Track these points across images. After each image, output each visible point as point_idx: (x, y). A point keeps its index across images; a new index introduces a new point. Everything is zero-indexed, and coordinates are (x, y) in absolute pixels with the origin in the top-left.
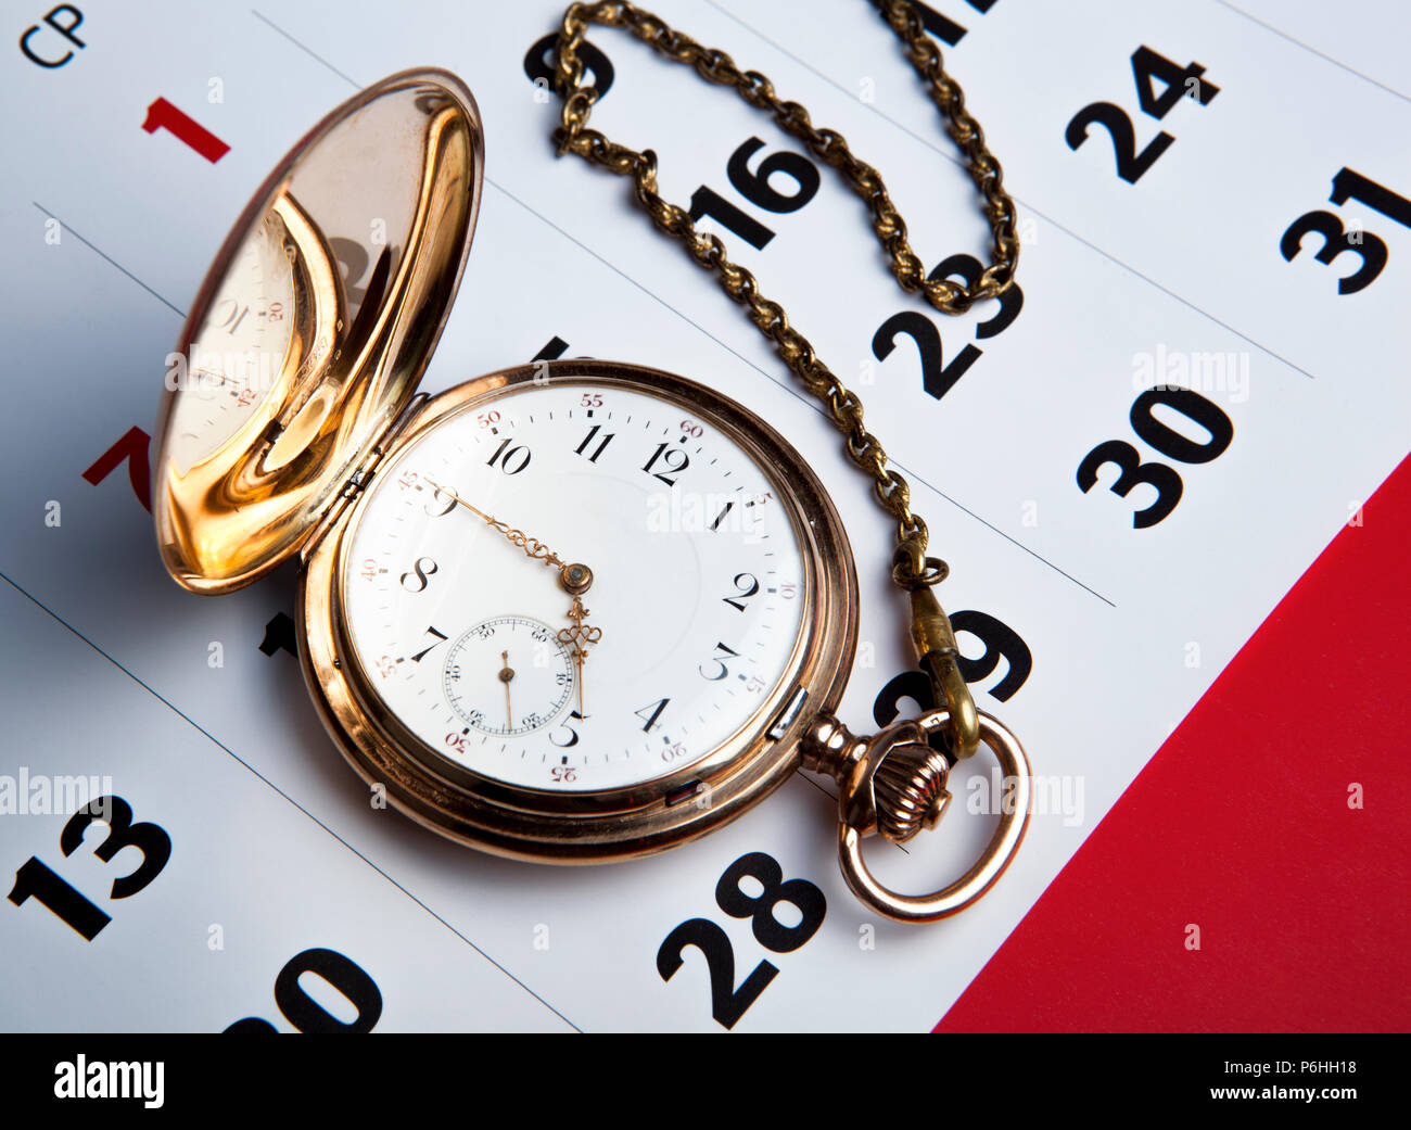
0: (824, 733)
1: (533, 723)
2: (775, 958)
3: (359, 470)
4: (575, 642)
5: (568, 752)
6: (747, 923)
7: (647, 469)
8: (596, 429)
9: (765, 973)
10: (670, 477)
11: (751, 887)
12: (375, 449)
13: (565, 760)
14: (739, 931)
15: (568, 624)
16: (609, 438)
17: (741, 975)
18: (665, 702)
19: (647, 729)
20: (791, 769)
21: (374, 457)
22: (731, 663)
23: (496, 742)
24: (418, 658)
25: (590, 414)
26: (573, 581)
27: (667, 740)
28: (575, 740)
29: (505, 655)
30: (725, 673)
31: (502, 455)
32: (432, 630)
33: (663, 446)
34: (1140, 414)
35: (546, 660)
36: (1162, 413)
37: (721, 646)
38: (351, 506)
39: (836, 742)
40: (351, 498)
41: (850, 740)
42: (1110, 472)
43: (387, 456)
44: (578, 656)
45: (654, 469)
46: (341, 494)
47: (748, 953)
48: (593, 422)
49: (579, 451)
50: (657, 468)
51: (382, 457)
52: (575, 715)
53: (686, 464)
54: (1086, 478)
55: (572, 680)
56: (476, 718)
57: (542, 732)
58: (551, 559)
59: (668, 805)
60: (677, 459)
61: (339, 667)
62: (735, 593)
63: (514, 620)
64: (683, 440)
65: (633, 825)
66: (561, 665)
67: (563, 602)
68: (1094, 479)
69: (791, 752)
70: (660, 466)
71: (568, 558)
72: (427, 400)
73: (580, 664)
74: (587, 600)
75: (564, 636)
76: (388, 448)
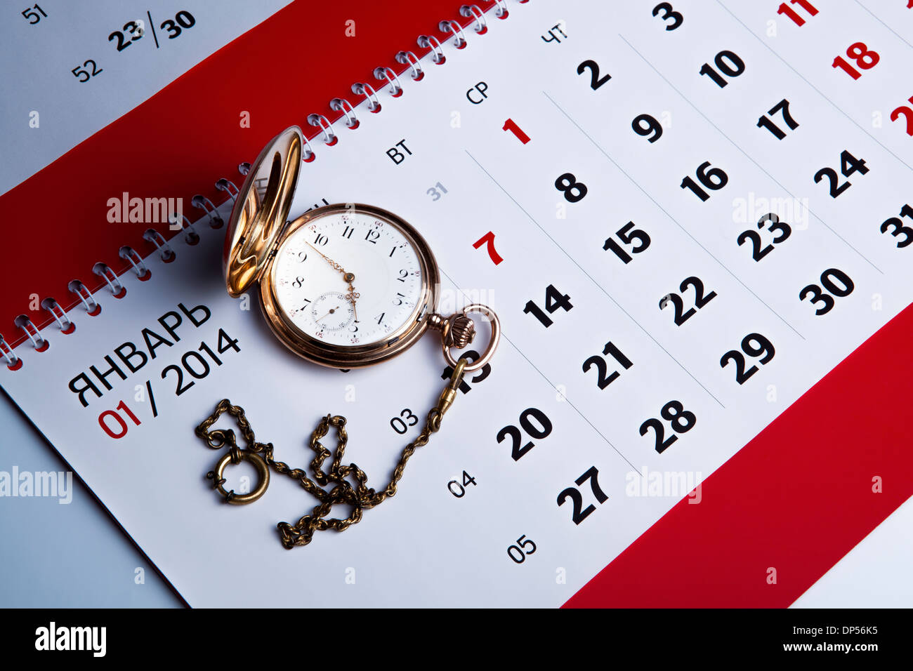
0: (434, 318)
1: (343, 326)
2: (677, 434)
3: (272, 250)
4: (352, 298)
5: (355, 333)
6: (670, 422)
7: (366, 239)
8: (348, 227)
9: (673, 439)
10: (374, 241)
11: (673, 411)
12: (276, 242)
13: (355, 336)
14: (667, 425)
15: (348, 293)
16: (353, 230)
17: (666, 438)
18: (383, 314)
19: (379, 323)
20: (425, 330)
21: (276, 245)
22: (402, 299)
23: (331, 333)
24: (302, 309)
25: (345, 222)
26: (349, 278)
27: (386, 326)
28: (357, 330)
29: (338, 307)
30: (401, 303)
31: (319, 239)
32: (305, 300)
33: (371, 231)
34: (824, 278)
35: (345, 305)
36: (831, 278)
37: (399, 294)
38: (272, 262)
39: (438, 320)
40: (271, 259)
41: (442, 319)
42: (811, 295)
43: (280, 244)
44: (353, 303)
45: (369, 239)
46: (268, 258)
47: (669, 431)
48: (347, 225)
49: (343, 235)
50: (369, 238)
51: (278, 244)
52: (356, 321)
53: (379, 236)
54: (803, 296)
55: (353, 310)
56: (324, 326)
57: (346, 329)
58: (342, 271)
59: (389, 346)
60: (376, 235)
61: (277, 315)
62: (401, 276)
63: (331, 294)
64: (377, 228)
65: (379, 355)
66: (349, 306)
67: (346, 285)
68: (805, 297)
69: (425, 325)
70: (371, 237)
71: (347, 271)
72: (290, 223)
73: (355, 305)
74: (354, 284)
75: (348, 297)
76: (280, 241)
